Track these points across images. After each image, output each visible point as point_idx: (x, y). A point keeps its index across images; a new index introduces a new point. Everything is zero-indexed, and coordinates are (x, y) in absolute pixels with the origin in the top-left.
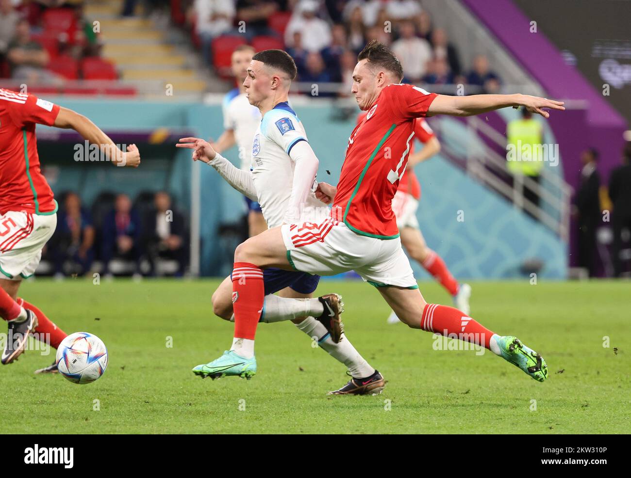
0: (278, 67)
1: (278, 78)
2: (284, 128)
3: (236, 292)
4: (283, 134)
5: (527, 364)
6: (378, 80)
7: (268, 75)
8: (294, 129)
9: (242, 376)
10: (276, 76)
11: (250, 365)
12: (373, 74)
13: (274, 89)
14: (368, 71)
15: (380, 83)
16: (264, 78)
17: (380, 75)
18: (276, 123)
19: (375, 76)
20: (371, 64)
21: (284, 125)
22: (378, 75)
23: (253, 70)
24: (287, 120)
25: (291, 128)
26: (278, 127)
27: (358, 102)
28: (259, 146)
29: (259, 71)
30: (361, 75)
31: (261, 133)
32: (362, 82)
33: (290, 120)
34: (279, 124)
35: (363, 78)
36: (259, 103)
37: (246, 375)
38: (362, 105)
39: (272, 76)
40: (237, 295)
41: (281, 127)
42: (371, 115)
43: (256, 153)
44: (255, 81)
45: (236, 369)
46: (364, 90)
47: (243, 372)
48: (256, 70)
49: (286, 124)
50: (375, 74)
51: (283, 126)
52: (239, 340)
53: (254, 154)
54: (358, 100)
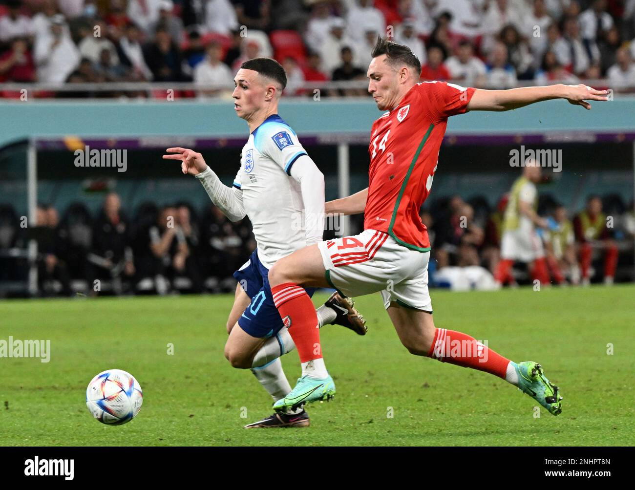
0: (273, 77)
1: (274, 89)
2: (282, 144)
3: (287, 317)
4: (281, 150)
5: (545, 393)
6: (401, 76)
7: (262, 85)
8: (293, 144)
9: (324, 398)
10: (272, 87)
11: (329, 385)
12: (395, 71)
13: (267, 101)
14: (389, 67)
15: (403, 80)
16: (258, 89)
17: (403, 71)
18: (273, 138)
19: (397, 72)
20: (392, 60)
21: (283, 140)
22: (400, 71)
23: (246, 80)
24: (284, 135)
25: (290, 143)
26: (275, 142)
27: (377, 102)
28: (252, 162)
29: (253, 81)
30: (381, 72)
31: (254, 148)
32: (382, 80)
33: (288, 135)
34: (276, 138)
35: (384, 75)
36: (250, 116)
37: (328, 395)
38: (383, 105)
39: (267, 87)
40: (289, 319)
41: (279, 142)
42: (404, 117)
43: (250, 170)
44: (247, 92)
45: (317, 393)
46: (385, 88)
47: (325, 393)
48: (250, 80)
49: (284, 139)
50: (396, 70)
51: (281, 141)
52: (309, 364)
53: (247, 170)
54: (377, 100)
